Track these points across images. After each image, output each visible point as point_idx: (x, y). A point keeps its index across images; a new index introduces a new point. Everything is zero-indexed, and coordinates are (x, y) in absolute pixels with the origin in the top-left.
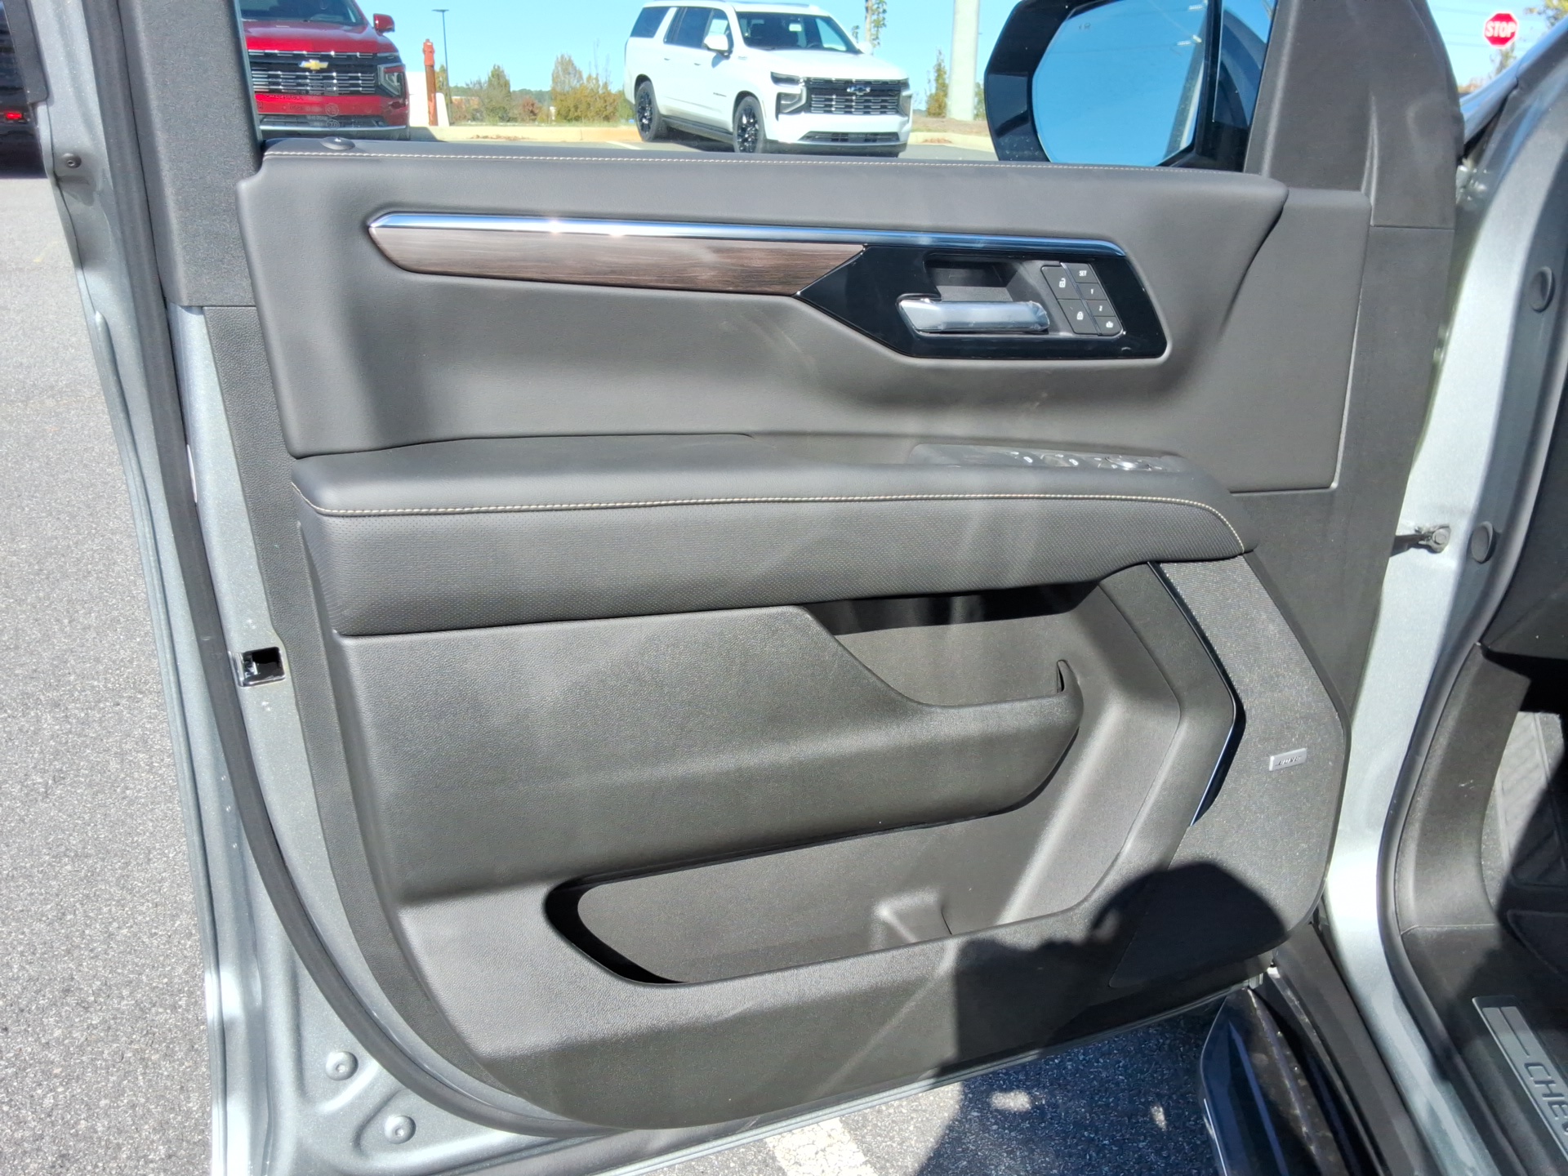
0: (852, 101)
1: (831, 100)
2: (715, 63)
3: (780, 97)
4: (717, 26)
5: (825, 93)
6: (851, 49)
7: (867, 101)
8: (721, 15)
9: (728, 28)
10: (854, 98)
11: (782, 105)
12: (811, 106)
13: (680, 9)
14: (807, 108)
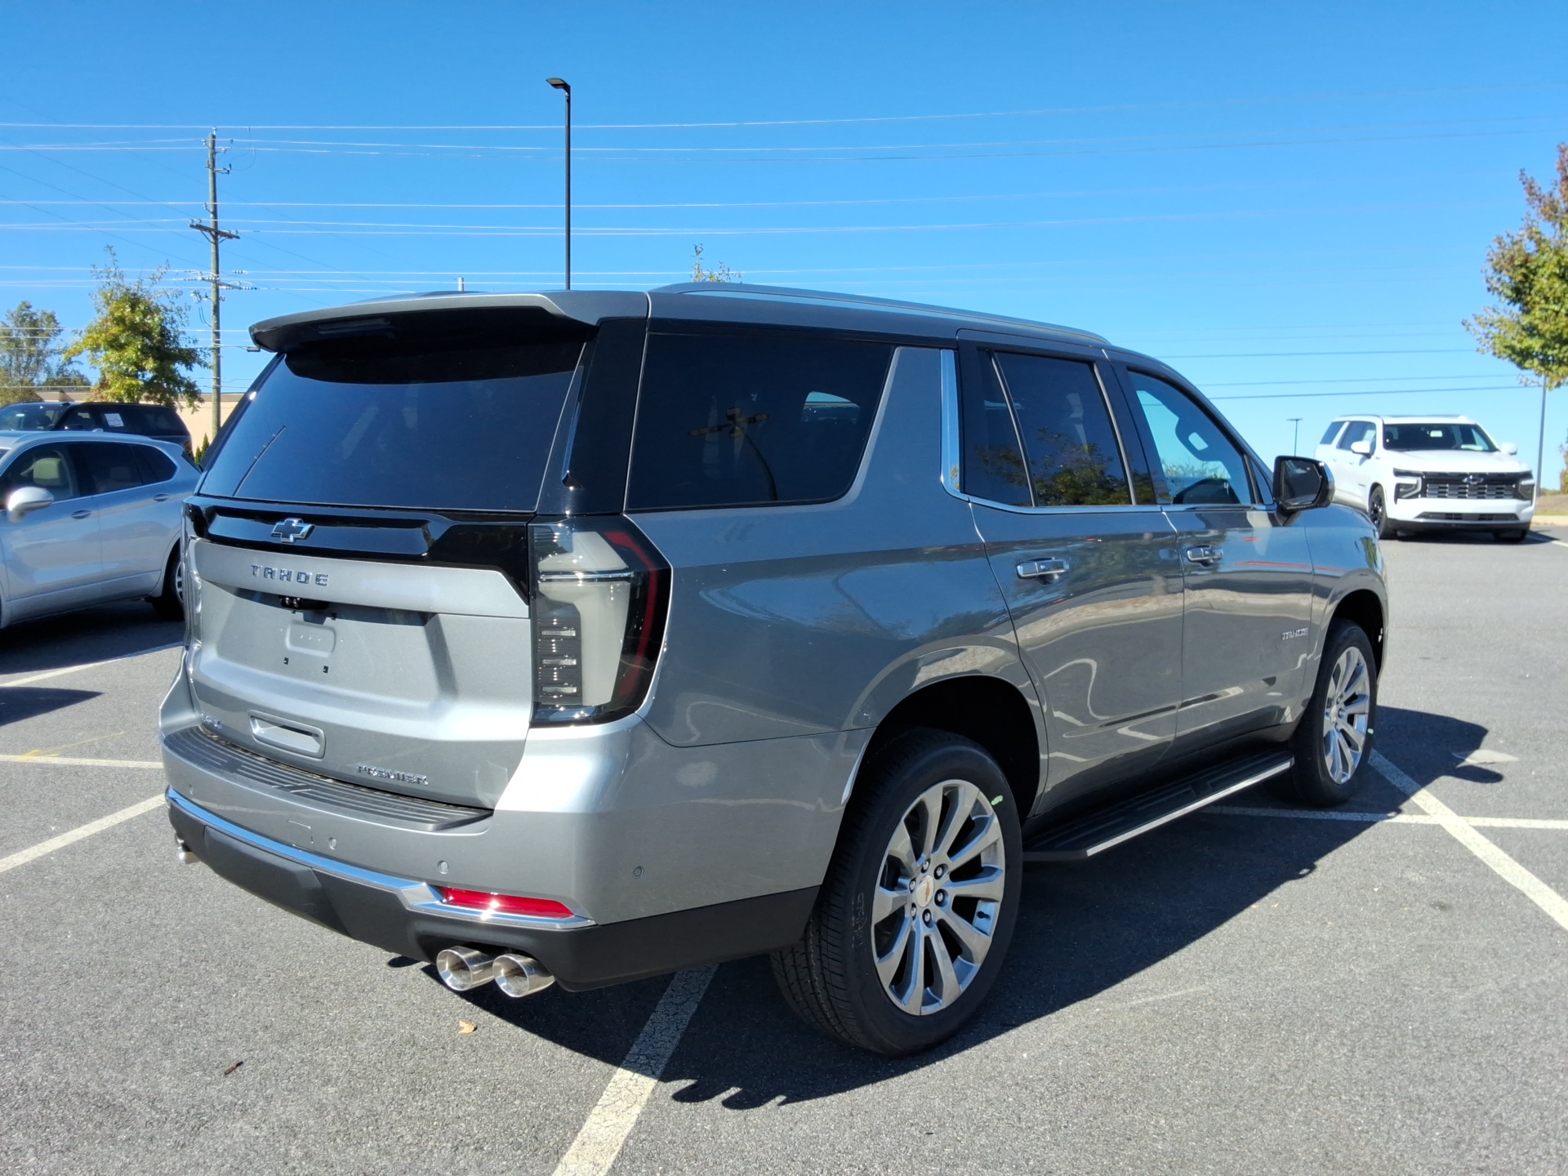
0: (1466, 488)
1: (1446, 488)
2: (1362, 462)
3: (1398, 486)
4: (1369, 434)
5: (1438, 483)
6: (1491, 449)
7: (1480, 488)
8: (1372, 426)
9: (1375, 436)
10: (1467, 486)
11: (1400, 492)
12: (1426, 493)
13: (1352, 424)
14: (1423, 493)
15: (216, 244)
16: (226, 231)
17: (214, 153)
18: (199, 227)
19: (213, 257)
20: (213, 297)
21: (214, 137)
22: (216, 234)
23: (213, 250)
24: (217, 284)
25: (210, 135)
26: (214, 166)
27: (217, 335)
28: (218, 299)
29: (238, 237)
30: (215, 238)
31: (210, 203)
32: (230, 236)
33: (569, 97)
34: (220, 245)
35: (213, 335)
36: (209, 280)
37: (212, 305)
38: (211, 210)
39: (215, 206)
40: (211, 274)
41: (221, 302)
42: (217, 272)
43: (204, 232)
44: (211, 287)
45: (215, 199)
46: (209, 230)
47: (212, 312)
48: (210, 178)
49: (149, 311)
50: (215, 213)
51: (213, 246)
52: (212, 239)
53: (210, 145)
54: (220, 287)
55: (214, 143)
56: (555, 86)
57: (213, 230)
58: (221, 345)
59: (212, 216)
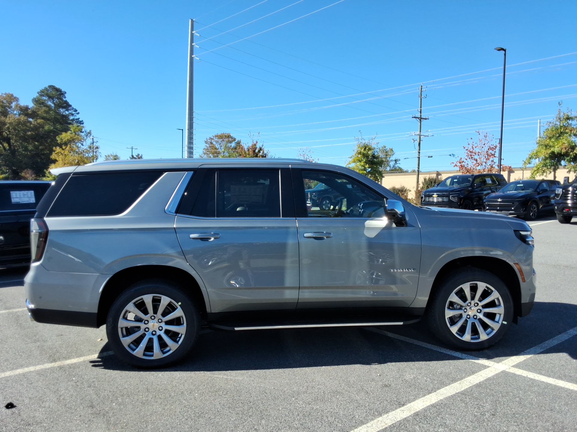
15: (421, 123)
16: (425, 118)
17: (421, 92)
18: (415, 117)
19: (419, 127)
20: (418, 140)
21: (422, 86)
22: (421, 119)
23: (419, 125)
24: (420, 136)
25: (421, 86)
26: (421, 96)
27: (419, 153)
28: (420, 141)
29: (428, 119)
30: (420, 120)
31: (419, 109)
32: (426, 119)
33: (505, 53)
34: (422, 123)
35: (418, 153)
36: (417, 135)
37: (418, 143)
38: (420, 111)
39: (421, 110)
40: (418, 133)
41: (421, 141)
42: (420, 132)
43: (417, 119)
44: (418, 137)
45: (421, 107)
46: (418, 118)
47: (418, 145)
48: (420, 100)
49: (370, 149)
50: (421, 112)
51: (419, 123)
52: (419, 121)
53: (420, 89)
54: (421, 137)
55: (421, 88)
56: (499, 50)
57: (420, 118)
58: (420, 156)
59: (420, 113)
